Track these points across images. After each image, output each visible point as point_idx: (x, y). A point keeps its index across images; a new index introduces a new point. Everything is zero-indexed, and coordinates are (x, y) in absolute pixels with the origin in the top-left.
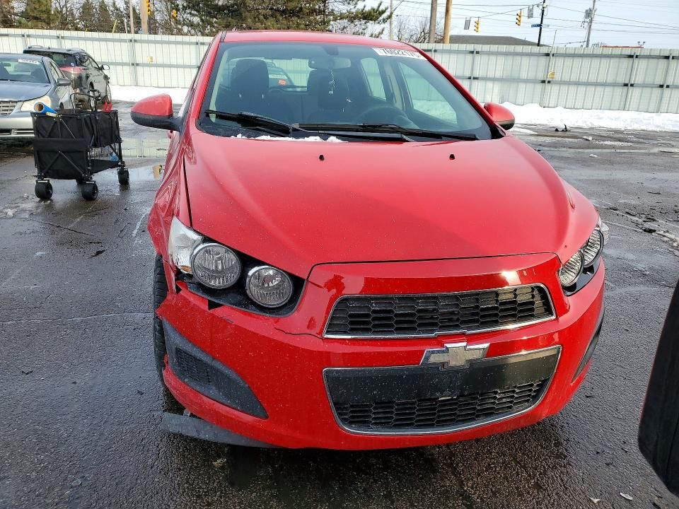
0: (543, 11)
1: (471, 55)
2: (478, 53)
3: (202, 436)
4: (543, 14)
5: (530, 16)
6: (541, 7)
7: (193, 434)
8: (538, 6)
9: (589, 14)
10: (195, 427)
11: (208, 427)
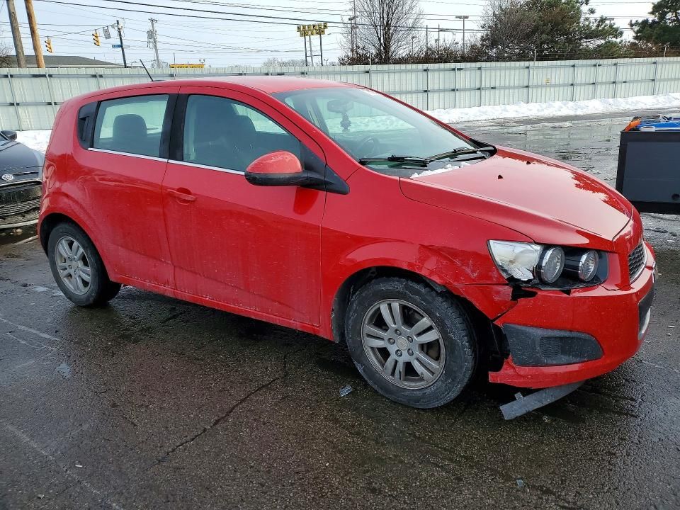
0: (120, 32)
1: (94, 79)
2: (101, 76)
3: (546, 403)
4: (120, 35)
5: (108, 36)
6: (116, 28)
7: (539, 405)
8: (113, 27)
9: (151, 34)
10: (536, 400)
11: (544, 395)
